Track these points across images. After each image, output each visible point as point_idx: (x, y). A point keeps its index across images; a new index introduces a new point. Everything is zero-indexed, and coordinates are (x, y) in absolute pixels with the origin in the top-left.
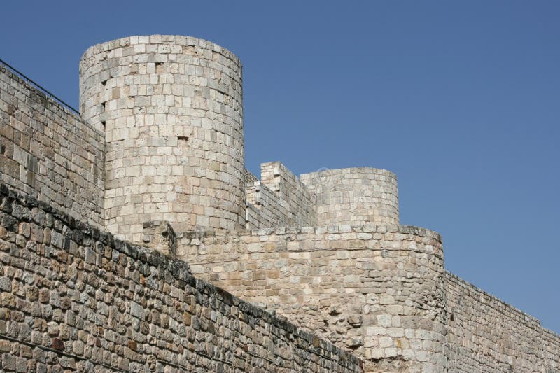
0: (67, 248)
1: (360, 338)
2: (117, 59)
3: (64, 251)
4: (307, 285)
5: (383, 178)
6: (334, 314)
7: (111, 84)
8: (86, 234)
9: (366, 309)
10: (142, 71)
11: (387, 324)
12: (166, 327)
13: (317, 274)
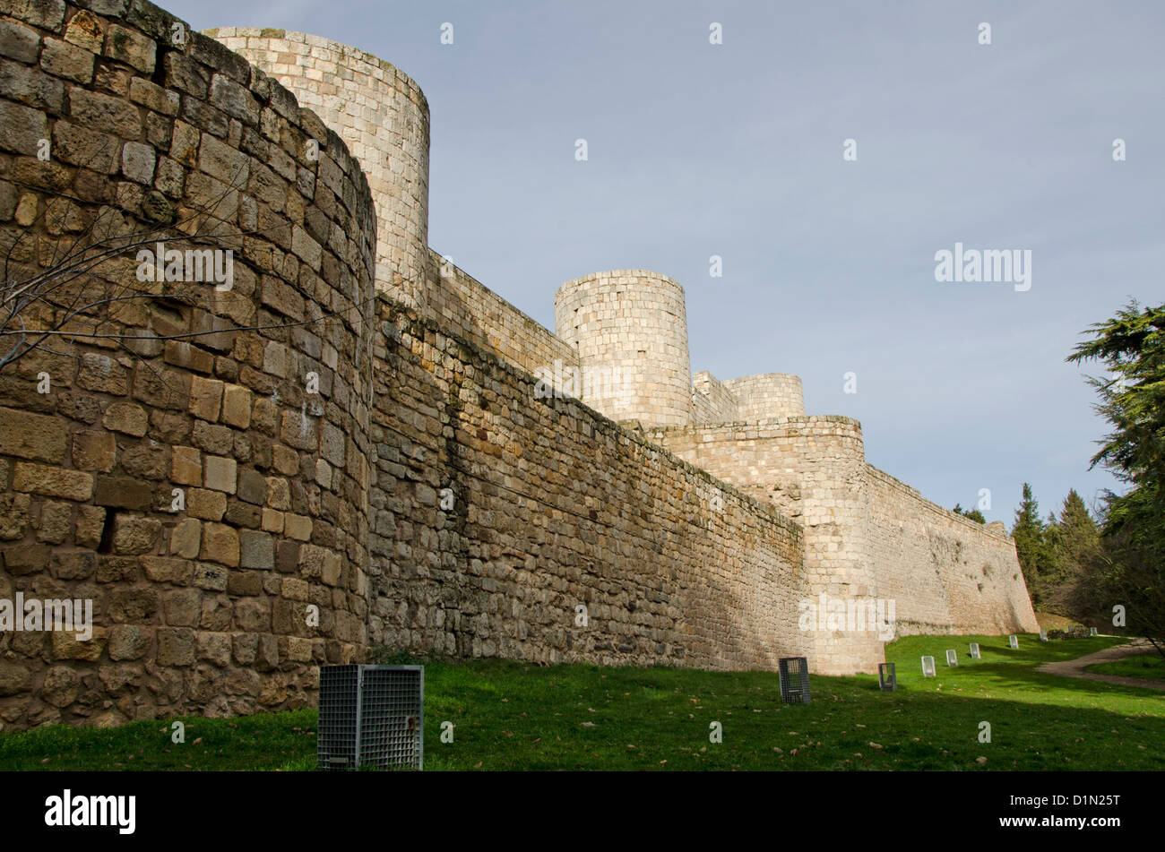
0: (593, 437)
1: (800, 509)
2: (586, 292)
3: (590, 440)
4: (753, 468)
5: (791, 381)
6: (777, 489)
7: (582, 311)
8: (606, 426)
9: (804, 485)
10: (606, 299)
11: (822, 497)
12: (666, 501)
13: (762, 458)
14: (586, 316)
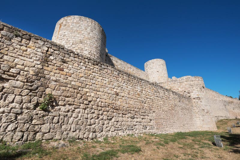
0: (119, 75)
1: (190, 95)
2: (148, 64)
4: (179, 88)
6: (185, 92)
9: (191, 90)
10: (151, 64)
11: (195, 92)
12: (147, 92)
13: (181, 86)
14: (148, 67)
